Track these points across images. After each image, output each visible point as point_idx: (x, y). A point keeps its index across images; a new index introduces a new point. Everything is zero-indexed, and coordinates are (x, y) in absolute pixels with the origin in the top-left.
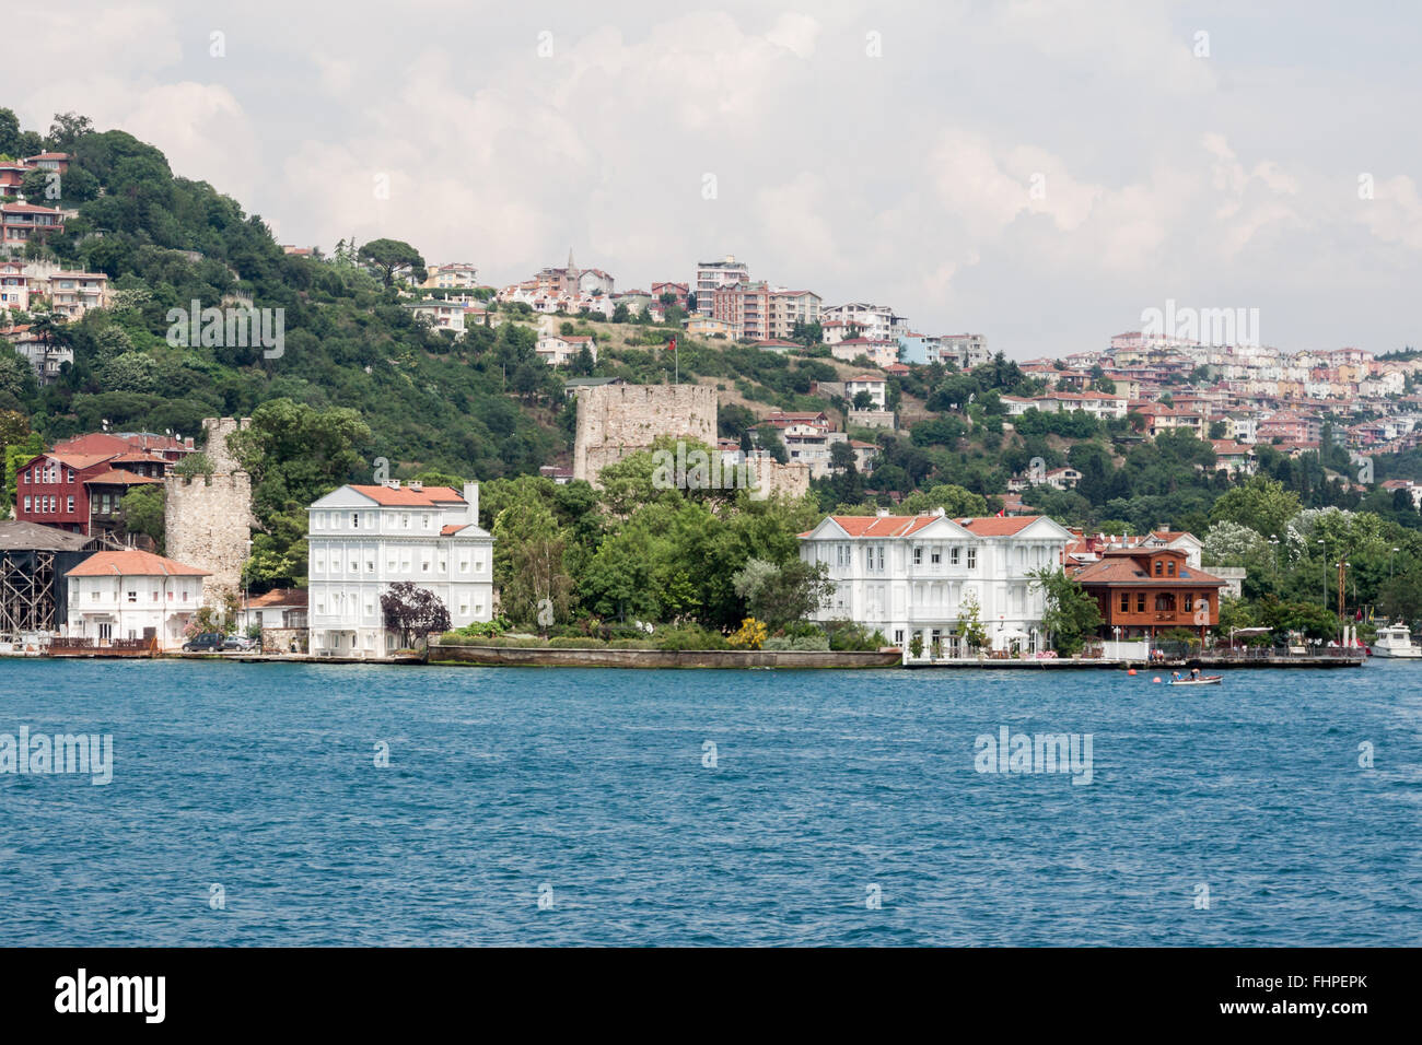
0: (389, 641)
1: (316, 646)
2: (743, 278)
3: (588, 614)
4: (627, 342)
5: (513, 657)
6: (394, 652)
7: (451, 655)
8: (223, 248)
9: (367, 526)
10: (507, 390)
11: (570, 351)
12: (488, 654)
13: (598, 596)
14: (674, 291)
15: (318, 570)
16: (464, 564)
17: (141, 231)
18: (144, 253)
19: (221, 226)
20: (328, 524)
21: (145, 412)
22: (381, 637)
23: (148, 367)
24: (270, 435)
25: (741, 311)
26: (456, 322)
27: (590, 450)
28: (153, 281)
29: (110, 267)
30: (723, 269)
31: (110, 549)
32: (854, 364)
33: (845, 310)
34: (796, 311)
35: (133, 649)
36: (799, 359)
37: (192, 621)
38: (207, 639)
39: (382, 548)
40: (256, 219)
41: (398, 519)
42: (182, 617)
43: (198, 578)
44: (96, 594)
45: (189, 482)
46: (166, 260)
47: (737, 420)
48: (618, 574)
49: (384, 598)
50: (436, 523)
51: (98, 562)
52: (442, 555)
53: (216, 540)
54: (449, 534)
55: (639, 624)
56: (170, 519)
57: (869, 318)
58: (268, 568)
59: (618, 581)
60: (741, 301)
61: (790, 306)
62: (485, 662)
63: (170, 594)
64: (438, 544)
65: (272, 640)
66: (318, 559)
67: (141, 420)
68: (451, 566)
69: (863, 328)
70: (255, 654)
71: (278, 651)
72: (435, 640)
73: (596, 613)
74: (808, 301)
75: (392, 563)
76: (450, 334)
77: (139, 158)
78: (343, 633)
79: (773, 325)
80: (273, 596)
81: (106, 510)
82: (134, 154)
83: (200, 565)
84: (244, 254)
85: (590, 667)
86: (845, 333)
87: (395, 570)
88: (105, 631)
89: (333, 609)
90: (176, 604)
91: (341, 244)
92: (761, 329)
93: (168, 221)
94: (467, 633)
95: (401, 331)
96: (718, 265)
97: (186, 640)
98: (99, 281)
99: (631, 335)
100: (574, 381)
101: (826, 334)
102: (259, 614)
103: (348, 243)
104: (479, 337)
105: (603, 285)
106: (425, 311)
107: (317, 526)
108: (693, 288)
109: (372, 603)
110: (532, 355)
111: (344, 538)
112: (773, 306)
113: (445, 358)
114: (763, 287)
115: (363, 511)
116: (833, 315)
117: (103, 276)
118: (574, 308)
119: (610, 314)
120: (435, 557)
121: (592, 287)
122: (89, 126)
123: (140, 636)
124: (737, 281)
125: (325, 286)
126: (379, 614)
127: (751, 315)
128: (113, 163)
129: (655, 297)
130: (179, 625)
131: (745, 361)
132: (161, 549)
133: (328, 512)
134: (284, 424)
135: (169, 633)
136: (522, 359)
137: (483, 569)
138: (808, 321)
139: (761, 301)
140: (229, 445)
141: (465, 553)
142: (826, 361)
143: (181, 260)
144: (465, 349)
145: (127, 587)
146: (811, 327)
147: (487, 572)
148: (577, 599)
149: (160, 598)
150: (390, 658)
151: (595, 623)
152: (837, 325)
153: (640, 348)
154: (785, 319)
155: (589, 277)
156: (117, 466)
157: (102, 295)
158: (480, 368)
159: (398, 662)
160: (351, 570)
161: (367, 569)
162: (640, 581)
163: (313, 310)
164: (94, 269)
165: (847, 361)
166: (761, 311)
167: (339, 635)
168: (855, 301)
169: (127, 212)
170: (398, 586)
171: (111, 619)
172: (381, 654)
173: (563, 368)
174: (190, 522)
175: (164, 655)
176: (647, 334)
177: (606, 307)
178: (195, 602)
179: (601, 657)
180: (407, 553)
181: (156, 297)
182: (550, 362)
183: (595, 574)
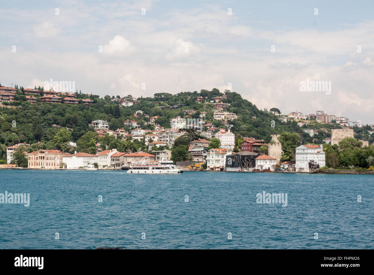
0: (309, 169)
1: (297, 170)
2: (323, 113)
3: (342, 165)
4: (309, 123)
5: (332, 172)
6: (310, 171)
7: (321, 172)
8: (251, 109)
9: (306, 151)
10: (294, 131)
11: (303, 124)
12: (327, 172)
13: (343, 162)
14: (313, 115)
15: (297, 158)
16: (321, 157)
17: (240, 107)
18: (241, 110)
19: (250, 106)
20: (299, 151)
21: (246, 134)
22: (308, 169)
23: (245, 127)
24: (284, 137)
25: (323, 118)
26: (285, 120)
27: (334, 139)
28: (243, 114)
29: (236, 112)
30: (320, 112)
31: (261, 155)
32: (344, 126)
33: (340, 118)
34: (332, 118)
35: (267, 171)
36: (335, 125)
37: (275, 166)
38: (277, 169)
39: (308, 155)
40: (254, 105)
41: (311, 150)
42: (273, 166)
43: (276, 159)
44: (260, 162)
45: (272, 144)
46: (244, 111)
47: (329, 135)
48: (346, 159)
49: (309, 163)
50: (316, 151)
51: (260, 157)
52: (317, 156)
53: (276, 154)
54: (318, 152)
55: (350, 167)
56: (269, 150)
57: (343, 119)
58: (285, 158)
59: (346, 160)
60: (323, 117)
61: (331, 118)
62: (327, 173)
63: (272, 162)
64: (317, 154)
65: (289, 169)
66: (297, 157)
67: (246, 135)
68: (319, 158)
69: (343, 121)
70: (287, 172)
71: (291, 171)
72: (318, 169)
73: (343, 165)
74: (333, 117)
75: (310, 157)
76: (285, 122)
77: (238, 96)
78: (302, 168)
79: (328, 120)
80: (286, 162)
81: (255, 149)
82: (237, 95)
83: (274, 157)
84: (254, 110)
85: (345, 174)
86: (340, 122)
87: (310, 158)
88: (262, 168)
89: (300, 164)
90: (273, 164)
91: (265, 109)
92: (326, 121)
93: (243, 106)
94: (323, 168)
95: (277, 122)
96: (319, 111)
97: (274, 169)
98: (235, 115)
99: (310, 122)
100: (304, 129)
101: (337, 122)
102: (284, 165)
103: (266, 108)
104: (289, 123)
105: (301, 114)
106: (281, 119)
107: (297, 151)
108: (315, 115)
109: (307, 163)
110: (297, 125)
111: (302, 153)
112: (328, 118)
113: (284, 126)
114: (327, 115)
115: (305, 149)
116: (338, 119)
117: (235, 114)
118: (300, 118)
119: (305, 119)
120: (316, 156)
121: (299, 115)
122: (230, 91)
123: (267, 169)
124: (322, 114)
125: (265, 115)
126: (308, 165)
127: (325, 119)
128: (234, 97)
129: (310, 116)
130: (273, 167)
131: (327, 126)
132: (268, 155)
133: (299, 149)
134: (287, 136)
135: (271, 168)
136: (296, 126)
137: (324, 158)
138: (334, 120)
139: (326, 117)
140: (278, 139)
141: (321, 156)
142: (340, 126)
143: (246, 111)
144: (287, 124)
145: (265, 161)
146: (334, 121)
147: (324, 159)
148: (339, 163)
149: (270, 163)
150: (310, 172)
151: (344, 167)
152: (338, 120)
153: (311, 124)
154: (330, 119)
155: (299, 113)
156: (256, 142)
157: (236, 117)
158: (289, 127)
159: (312, 173)
160: (303, 158)
161: (306, 158)
162: (350, 160)
163: (265, 119)
164: (234, 113)
165: (343, 126)
166: (326, 118)
167: (301, 169)
168: (341, 117)
169: (238, 104)
170: (311, 161)
171: (263, 166)
172: (308, 172)
173: (302, 127)
174: (272, 151)
175: (271, 172)
176: (312, 122)
177: (305, 118)
178: (275, 164)
179: (347, 172)
180: (312, 156)
181: (244, 117)
182: (300, 126)
183: (343, 159)
